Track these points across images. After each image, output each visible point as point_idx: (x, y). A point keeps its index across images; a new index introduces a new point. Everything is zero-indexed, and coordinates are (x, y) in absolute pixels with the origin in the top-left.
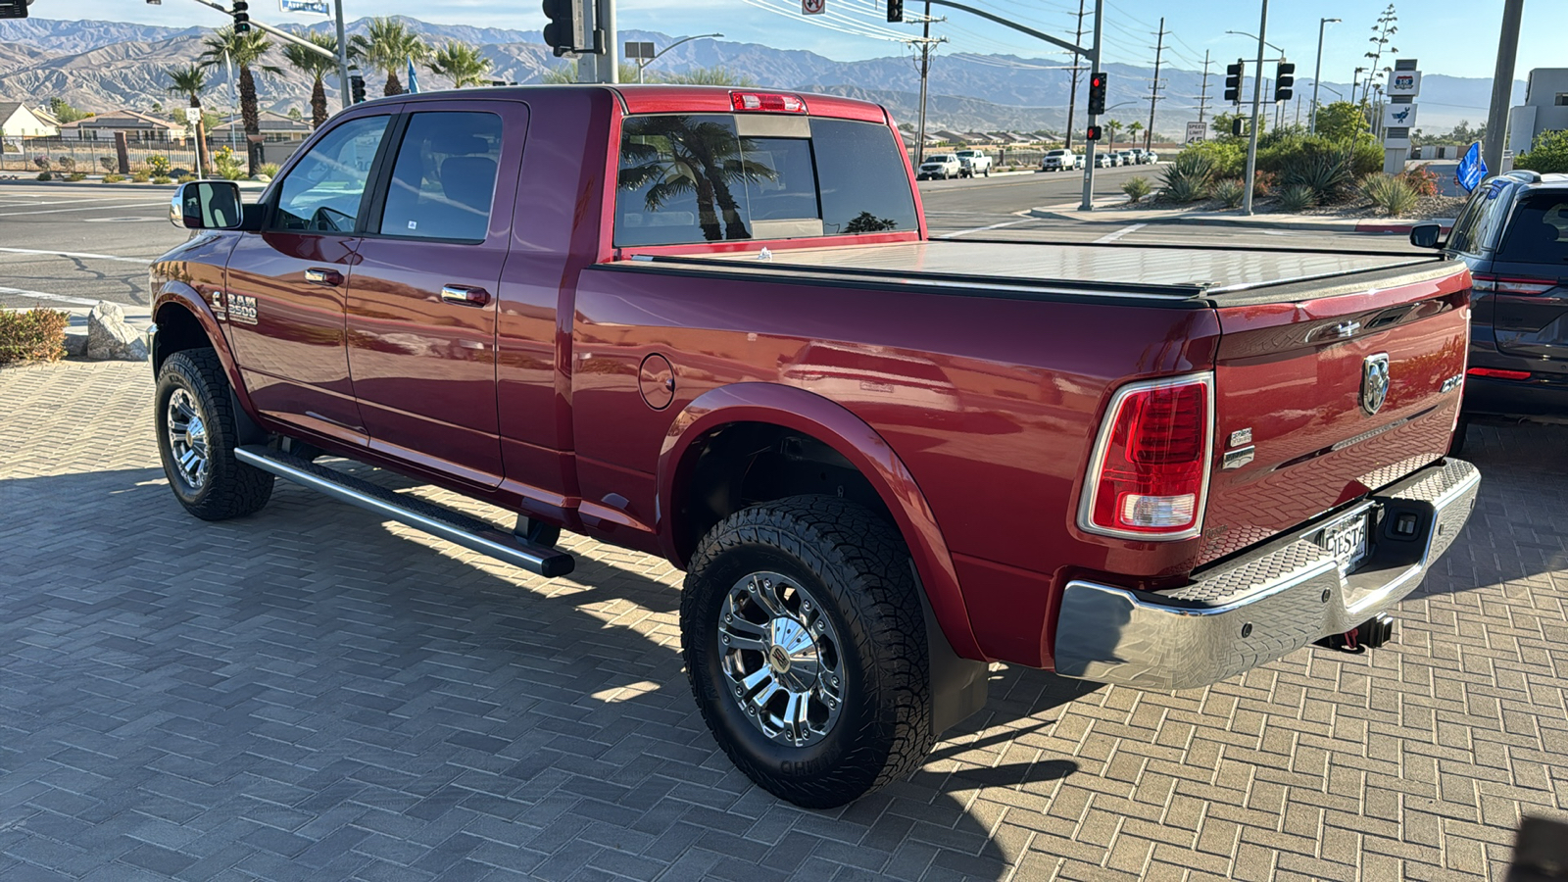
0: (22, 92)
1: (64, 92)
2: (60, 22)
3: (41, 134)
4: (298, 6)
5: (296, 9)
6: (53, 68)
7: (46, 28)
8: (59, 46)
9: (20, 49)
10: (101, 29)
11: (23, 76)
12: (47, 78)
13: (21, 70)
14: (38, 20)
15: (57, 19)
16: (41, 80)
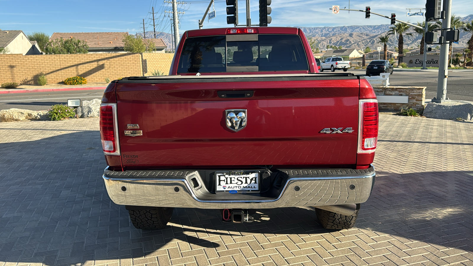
0: (363, 46)
1: (373, 45)
2: (376, 26)
3: (359, 57)
4: (413, 14)
5: (412, 15)
6: (372, 39)
7: (372, 28)
8: (374, 33)
9: (364, 34)
10: (386, 27)
11: (364, 41)
12: (370, 42)
13: (363, 40)
14: (370, 26)
15: (375, 25)
16: (368, 42)
